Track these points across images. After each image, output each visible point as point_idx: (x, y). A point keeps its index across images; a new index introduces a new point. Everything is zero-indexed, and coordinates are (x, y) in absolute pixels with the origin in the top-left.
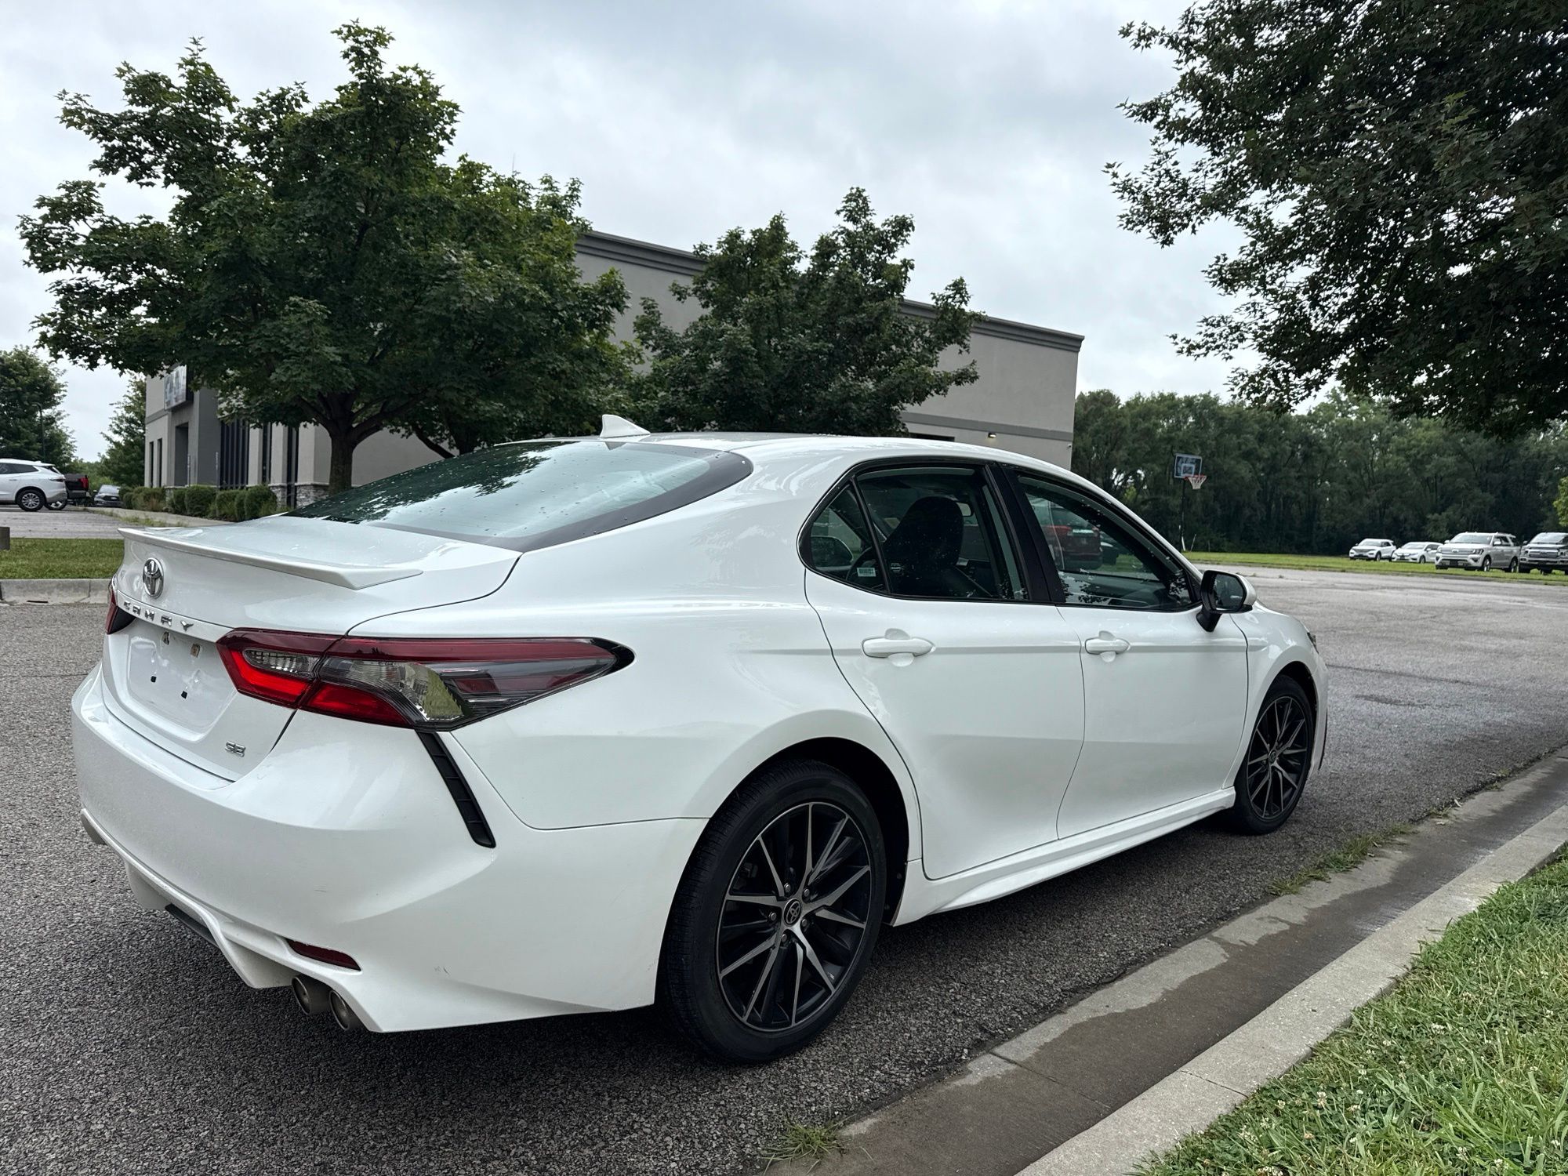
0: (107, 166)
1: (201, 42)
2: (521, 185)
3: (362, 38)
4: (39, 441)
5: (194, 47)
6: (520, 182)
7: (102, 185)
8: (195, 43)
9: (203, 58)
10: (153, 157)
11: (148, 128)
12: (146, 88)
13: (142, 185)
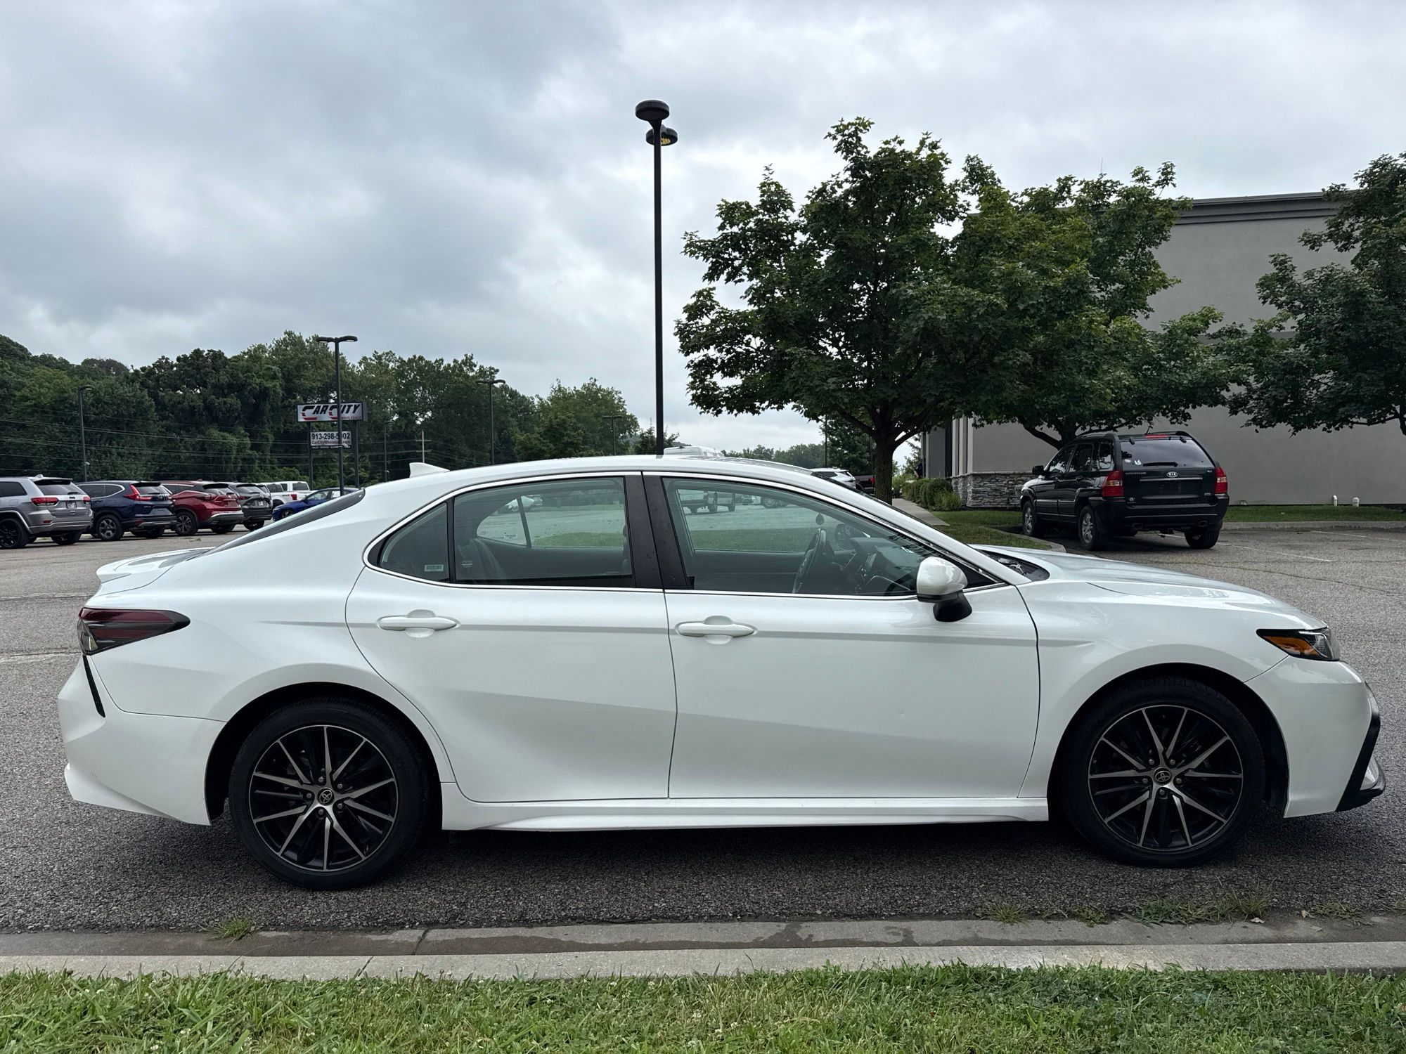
0: (712, 275)
1: (770, 168)
2: (1109, 184)
3: (846, 132)
4: (868, 451)
5: (767, 172)
6: (1107, 182)
7: (714, 289)
8: (767, 169)
9: (774, 178)
10: (740, 261)
11: (735, 242)
12: (731, 212)
13: (736, 282)
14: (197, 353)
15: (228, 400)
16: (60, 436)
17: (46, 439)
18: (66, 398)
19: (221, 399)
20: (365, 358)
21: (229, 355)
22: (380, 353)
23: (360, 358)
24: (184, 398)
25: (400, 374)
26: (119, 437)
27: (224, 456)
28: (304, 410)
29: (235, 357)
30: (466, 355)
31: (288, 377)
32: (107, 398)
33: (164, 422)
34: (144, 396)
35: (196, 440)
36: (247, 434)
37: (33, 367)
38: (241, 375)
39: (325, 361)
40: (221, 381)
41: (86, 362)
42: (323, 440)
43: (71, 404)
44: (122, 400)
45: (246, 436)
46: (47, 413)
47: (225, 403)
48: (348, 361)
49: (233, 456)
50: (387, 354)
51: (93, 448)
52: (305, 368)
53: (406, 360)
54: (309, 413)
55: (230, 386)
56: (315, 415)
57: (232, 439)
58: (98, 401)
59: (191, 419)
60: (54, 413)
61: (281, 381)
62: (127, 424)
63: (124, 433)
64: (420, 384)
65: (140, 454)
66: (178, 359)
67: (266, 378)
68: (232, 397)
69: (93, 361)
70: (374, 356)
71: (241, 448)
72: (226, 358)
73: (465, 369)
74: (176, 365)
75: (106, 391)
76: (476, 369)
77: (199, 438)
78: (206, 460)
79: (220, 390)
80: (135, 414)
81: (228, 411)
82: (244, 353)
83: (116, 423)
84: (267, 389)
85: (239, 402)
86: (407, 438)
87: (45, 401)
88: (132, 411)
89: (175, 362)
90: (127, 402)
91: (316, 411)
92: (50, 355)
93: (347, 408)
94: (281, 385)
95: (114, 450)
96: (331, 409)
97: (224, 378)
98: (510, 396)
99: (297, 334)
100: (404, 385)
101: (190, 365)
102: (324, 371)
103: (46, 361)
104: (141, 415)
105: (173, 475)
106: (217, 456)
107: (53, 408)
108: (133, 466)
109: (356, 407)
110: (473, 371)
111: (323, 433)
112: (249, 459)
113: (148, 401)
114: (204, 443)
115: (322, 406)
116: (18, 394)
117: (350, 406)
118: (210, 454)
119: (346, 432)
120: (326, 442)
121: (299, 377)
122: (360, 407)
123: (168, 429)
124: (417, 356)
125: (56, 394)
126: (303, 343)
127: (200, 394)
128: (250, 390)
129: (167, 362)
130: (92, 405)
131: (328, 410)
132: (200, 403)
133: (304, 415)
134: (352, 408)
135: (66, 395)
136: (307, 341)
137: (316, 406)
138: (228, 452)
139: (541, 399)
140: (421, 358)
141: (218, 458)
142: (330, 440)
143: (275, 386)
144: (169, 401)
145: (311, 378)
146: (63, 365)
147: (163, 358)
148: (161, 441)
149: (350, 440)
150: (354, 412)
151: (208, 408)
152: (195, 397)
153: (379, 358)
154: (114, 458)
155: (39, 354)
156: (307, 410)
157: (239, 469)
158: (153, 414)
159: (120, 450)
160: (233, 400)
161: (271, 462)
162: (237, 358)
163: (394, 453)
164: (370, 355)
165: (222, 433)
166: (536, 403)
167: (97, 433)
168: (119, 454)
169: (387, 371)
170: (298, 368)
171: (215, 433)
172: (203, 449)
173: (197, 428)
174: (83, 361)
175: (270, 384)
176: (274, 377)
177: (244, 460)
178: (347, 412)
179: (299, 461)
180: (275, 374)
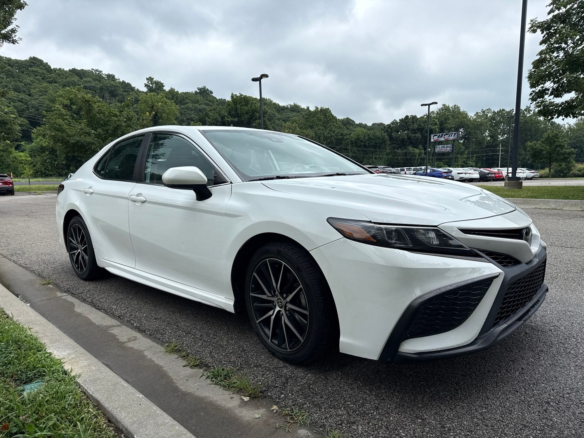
14: (407, 117)
15: (417, 135)
16: (357, 152)
17: (353, 153)
18: (359, 138)
19: (414, 135)
20: (477, 113)
21: (418, 117)
22: (484, 110)
23: (475, 113)
24: (400, 135)
25: (493, 118)
26: (376, 151)
27: (413, 158)
28: (434, 136)
29: (420, 117)
30: (527, 106)
31: (441, 124)
32: (372, 137)
33: (393, 145)
34: (385, 136)
35: (404, 151)
36: (423, 148)
37: (355, 128)
38: (422, 124)
39: (458, 116)
40: (414, 127)
41: (373, 124)
42: (440, 149)
43: (361, 140)
44: (377, 138)
45: (422, 149)
46: (353, 144)
47: (415, 136)
48: (468, 115)
49: (417, 158)
50: (488, 110)
51: (367, 156)
52: (449, 119)
53: (496, 111)
54: (436, 138)
55: (418, 129)
56: (438, 139)
57: (417, 151)
58: (369, 138)
59: (403, 143)
60: (355, 144)
61: (438, 126)
62: (379, 147)
63: (377, 150)
64: (502, 122)
65: (383, 158)
66: (400, 120)
67: (432, 125)
68: (418, 134)
69: (375, 124)
70: (481, 111)
71: (420, 154)
72: (417, 118)
73: (526, 113)
74: (399, 123)
75: (372, 135)
76: (532, 112)
77: (405, 151)
78: (407, 159)
79: (414, 131)
80: (382, 143)
81: (416, 139)
82: (425, 115)
83: (375, 147)
84: (432, 129)
85: (421, 135)
86: (494, 147)
87: (353, 139)
88: (381, 141)
89: (399, 121)
90: (379, 138)
91: (439, 137)
92: (362, 123)
93: (451, 134)
94: (438, 127)
95: (374, 157)
96: (444, 135)
97: (416, 126)
98: (551, 124)
99: (447, 105)
100: (494, 123)
101: (404, 122)
102: (457, 120)
103: (360, 125)
104: (384, 143)
105: (395, 166)
106: (411, 158)
107: (355, 142)
108: (379, 162)
109: (455, 134)
110: (530, 113)
111: (440, 146)
112: (423, 159)
113: (387, 137)
114: (406, 153)
115: (441, 134)
116: (345, 137)
117: (452, 134)
118: (408, 157)
119: (450, 145)
120: (441, 150)
121: (446, 124)
122: (457, 134)
123: (394, 148)
124: (502, 109)
125: (357, 137)
126: (450, 109)
127: (407, 133)
128: (426, 130)
129: (396, 121)
130: (368, 140)
131: (443, 136)
132: (406, 137)
133: (433, 139)
134: (453, 134)
135: (360, 137)
136: (451, 107)
137: (439, 134)
138: (415, 156)
139: (569, 125)
140: (503, 110)
141: (411, 159)
142: (443, 149)
143: (435, 128)
144: (395, 137)
145: (451, 123)
146: (365, 126)
147: (395, 120)
148: (391, 152)
149: (451, 148)
150: (454, 136)
151: (409, 138)
152: (404, 135)
153: (484, 112)
154: (373, 159)
155: (358, 123)
156: (435, 137)
157: (419, 163)
158: (388, 142)
159: (376, 156)
160: (419, 135)
161: (432, 160)
162: (422, 118)
163: (486, 154)
164: (479, 111)
165: (413, 149)
166: (566, 127)
167: (369, 150)
168: (375, 158)
169: (487, 118)
170: (446, 119)
171: (411, 148)
172: (406, 155)
173: (404, 147)
174: (372, 124)
175: (433, 127)
176: (436, 124)
177: (421, 159)
178: (451, 136)
179: (444, 159)
180: (436, 123)
